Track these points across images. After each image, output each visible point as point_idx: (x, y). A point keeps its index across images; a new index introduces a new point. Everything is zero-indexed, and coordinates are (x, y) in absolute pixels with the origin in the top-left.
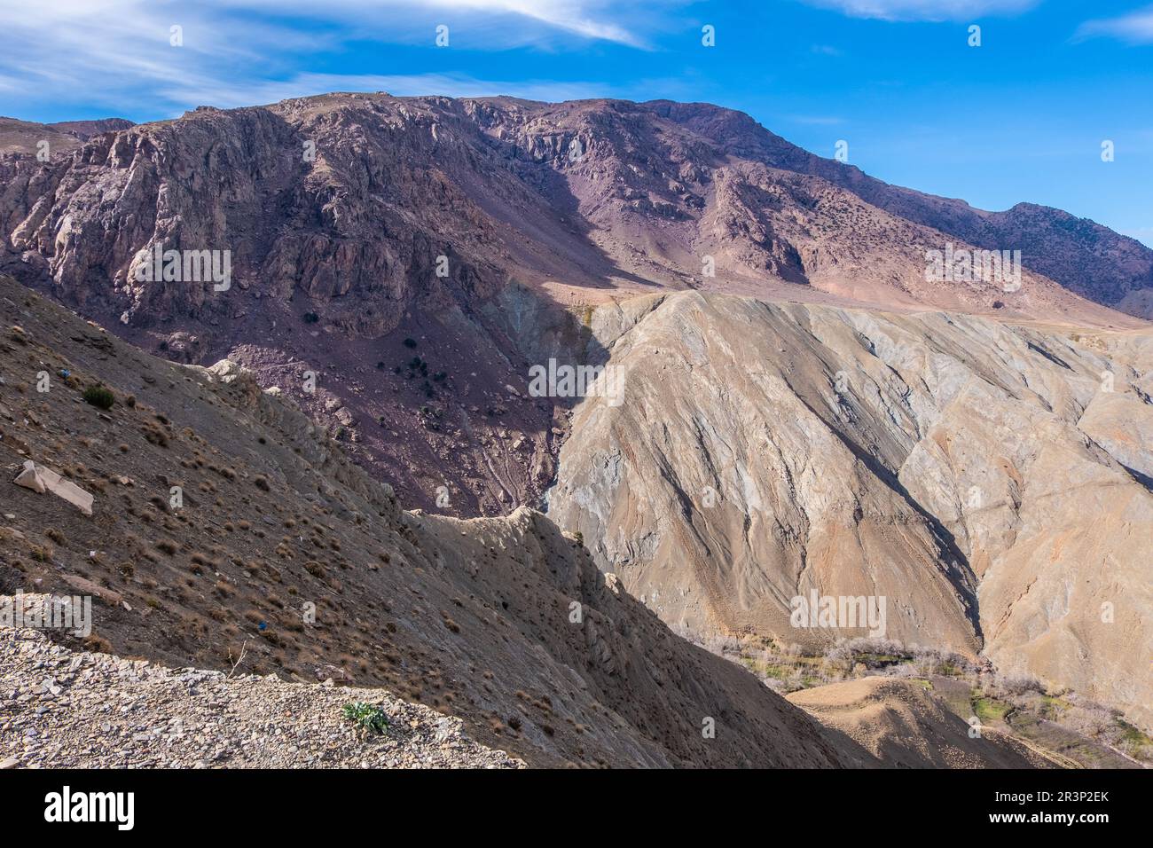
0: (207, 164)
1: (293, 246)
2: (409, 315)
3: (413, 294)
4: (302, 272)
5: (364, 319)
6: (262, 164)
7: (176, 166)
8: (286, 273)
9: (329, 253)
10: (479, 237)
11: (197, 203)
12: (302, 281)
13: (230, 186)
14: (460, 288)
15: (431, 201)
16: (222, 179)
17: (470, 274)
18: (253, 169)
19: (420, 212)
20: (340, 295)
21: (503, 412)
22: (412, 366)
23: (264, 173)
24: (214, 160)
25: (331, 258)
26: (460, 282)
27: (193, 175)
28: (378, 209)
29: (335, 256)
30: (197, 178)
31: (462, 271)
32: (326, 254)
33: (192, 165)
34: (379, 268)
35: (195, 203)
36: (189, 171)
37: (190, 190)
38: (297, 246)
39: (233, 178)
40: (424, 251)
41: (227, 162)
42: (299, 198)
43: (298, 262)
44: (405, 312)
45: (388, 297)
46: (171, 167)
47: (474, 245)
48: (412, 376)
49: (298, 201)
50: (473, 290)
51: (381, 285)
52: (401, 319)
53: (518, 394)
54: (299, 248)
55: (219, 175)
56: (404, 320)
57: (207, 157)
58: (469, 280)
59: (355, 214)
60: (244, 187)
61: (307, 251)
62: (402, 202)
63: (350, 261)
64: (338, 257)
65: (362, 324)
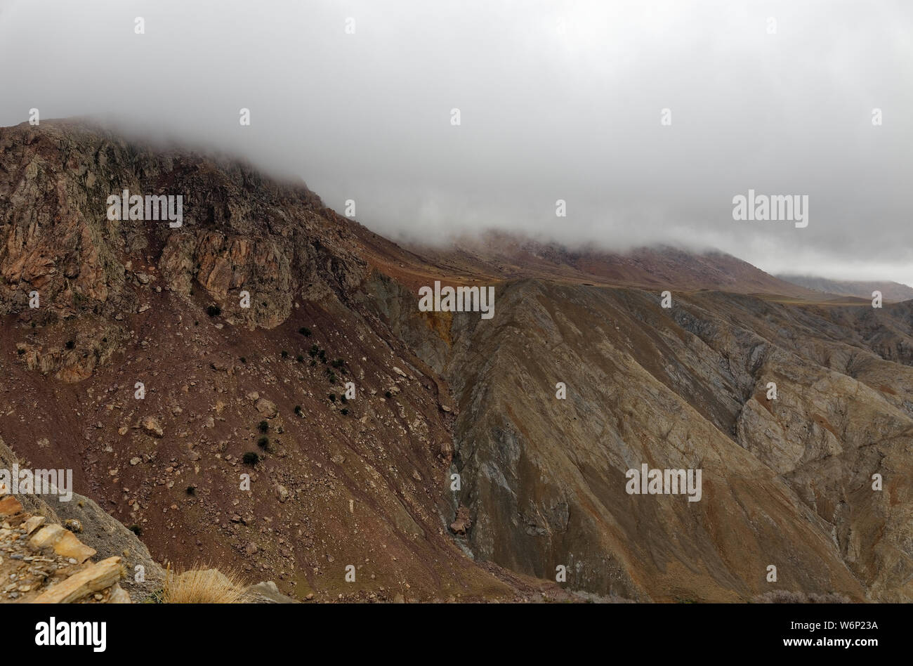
0: (97, 162)
1: (188, 242)
2: (297, 305)
3: (297, 285)
4: (199, 266)
5: (261, 311)
6: (145, 164)
7: (70, 163)
8: (185, 267)
9: (225, 249)
10: (339, 232)
11: (91, 200)
12: (200, 275)
13: (119, 183)
14: (333, 279)
15: (295, 201)
16: (112, 177)
17: (341, 266)
18: (137, 168)
19: (287, 210)
20: (236, 288)
21: (397, 393)
22: (312, 355)
23: (147, 173)
24: (103, 159)
25: (227, 252)
26: (332, 273)
27: (86, 172)
28: (261, 208)
29: (231, 252)
30: (90, 175)
31: (332, 263)
32: (222, 251)
33: (86, 162)
34: (269, 262)
35: (89, 200)
36: (82, 169)
37: (83, 186)
38: (192, 242)
39: (121, 176)
40: (303, 246)
41: (115, 161)
42: (189, 196)
43: (194, 257)
44: (293, 302)
45: (277, 289)
46: (64, 164)
47: (336, 240)
48: (313, 364)
49: (189, 200)
50: (344, 280)
51: (272, 278)
52: (291, 309)
53: (405, 375)
54: (194, 243)
55: (109, 173)
56: (294, 309)
57: (97, 155)
58: (340, 271)
59: (244, 213)
60: (132, 185)
61: (203, 246)
62: (273, 201)
63: (244, 256)
64: (234, 252)
65: (260, 315)
